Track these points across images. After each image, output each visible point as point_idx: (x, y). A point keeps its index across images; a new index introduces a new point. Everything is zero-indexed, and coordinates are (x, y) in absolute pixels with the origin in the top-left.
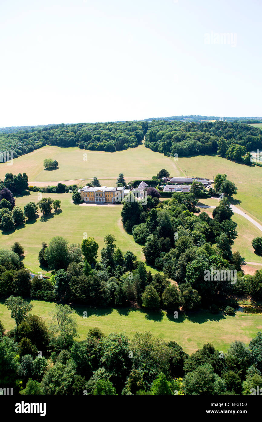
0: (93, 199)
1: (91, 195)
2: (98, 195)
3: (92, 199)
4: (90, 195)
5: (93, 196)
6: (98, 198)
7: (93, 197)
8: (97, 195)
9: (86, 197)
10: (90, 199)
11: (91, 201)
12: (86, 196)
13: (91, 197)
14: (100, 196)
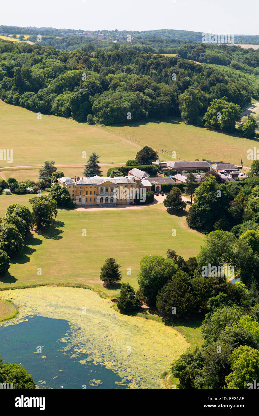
0: (93, 200)
1: (89, 193)
2: (104, 190)
3: (91, 199)
4: (87, 192)
5: (93, 192)
6: (104, 197)
7: (93, 196)
8: (102, 190)
9: (80, 196)
10: (87, 199)
11: (89, 203)
12: (80, 194)
13: (89, 196)
14: (107, 193)
